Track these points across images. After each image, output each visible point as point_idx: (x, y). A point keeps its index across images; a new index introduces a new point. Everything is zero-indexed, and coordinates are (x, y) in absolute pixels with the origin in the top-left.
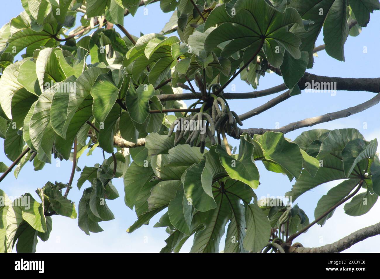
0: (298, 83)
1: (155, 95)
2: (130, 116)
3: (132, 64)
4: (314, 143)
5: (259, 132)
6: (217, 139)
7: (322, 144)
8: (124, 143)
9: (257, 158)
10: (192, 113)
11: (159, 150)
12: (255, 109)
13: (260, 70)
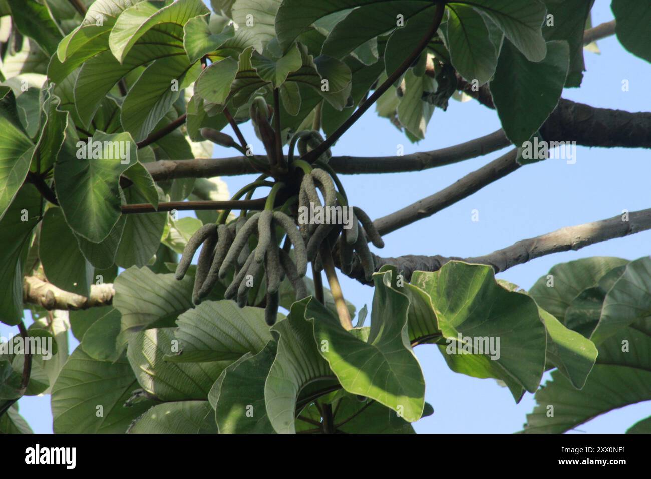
0: (540, 130)
1: (138, 161)
2: (66, 221)
3: (75, 73)
4: (584, 294)
5: (430, 264)
6: (314, 287)
7: (607, 297)
8: (54, 298)
9: (421, 336)
10: (243, 211)
11: (153, 315)
12: (420, 202)
13: (433, 93)
